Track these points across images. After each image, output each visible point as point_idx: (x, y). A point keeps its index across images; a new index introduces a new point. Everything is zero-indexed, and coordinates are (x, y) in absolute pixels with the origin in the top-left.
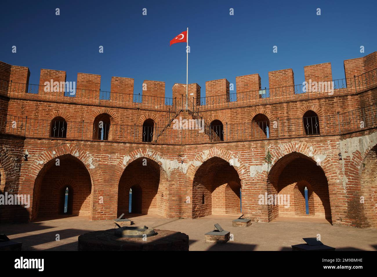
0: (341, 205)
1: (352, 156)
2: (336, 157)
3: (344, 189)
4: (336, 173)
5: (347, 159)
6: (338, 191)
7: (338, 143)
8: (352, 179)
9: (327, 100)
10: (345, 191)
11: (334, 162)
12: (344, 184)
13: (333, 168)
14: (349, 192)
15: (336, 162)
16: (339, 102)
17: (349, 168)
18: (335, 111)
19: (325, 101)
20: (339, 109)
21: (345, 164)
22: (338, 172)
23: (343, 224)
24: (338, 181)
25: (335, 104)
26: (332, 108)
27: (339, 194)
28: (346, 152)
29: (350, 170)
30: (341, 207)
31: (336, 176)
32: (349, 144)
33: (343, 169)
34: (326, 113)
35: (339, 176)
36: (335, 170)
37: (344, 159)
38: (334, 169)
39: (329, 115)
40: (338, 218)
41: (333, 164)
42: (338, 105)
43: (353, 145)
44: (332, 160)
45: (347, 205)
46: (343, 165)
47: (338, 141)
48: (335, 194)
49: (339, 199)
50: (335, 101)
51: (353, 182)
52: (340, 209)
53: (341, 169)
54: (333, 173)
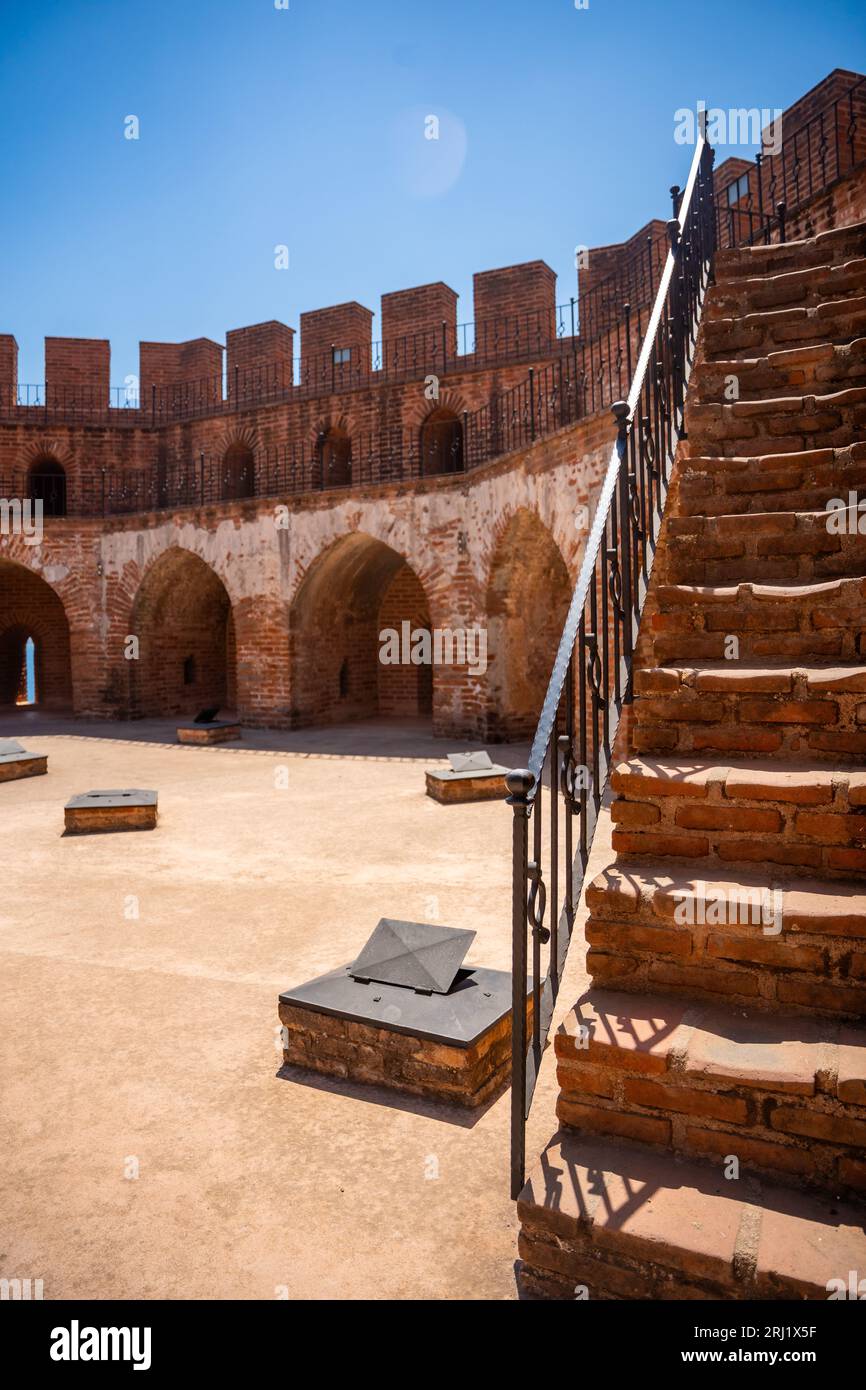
0: (93, 677)
1: (121, 571)
2: (90, 571)
3: (101, 643)
4: (88, 608)
5: (111, 578)
6: (89, 648)
7: (97, 540)
8: (119, 621)
9: (89, 434)
10: (104, 647)
11: (86, 583)
12: (103, 632)
13: (82, 596)
14: (112, 648)
15: (90, 583)
16: (116, 442)
17: (115, 597)
18: (105, 463)
19: (85, 436)
20: (114, 460)
21: (108, 589)
22: (93, 605)
23: (96, 716)
24: (92, 625)
25: (106, 447)
26: (99, 454)
27: (91, 653)
28: (111, 562)
29: (117, 601)
30: (93, 680)
31: (87, 615)
32: (119, 544)
33: (104, 599)
34: (84, 465)
35: (95, 616)
36: (86, 602)
37: (107, 578)
38: (85, 599)
39: (89, 470)
40: (86, 705)
41: (84, 587)
42: (112, 450)
43: (125, 547)
44: (82, 577)
45: (105, 677)
46: (104, 592)
47: (98, 537)
48: (83, 653)
49: (90, 664)
50: (106, 439)
51: (120, 627)
52: (91, 686)
53: (100, 599)
54: (83, 609)
